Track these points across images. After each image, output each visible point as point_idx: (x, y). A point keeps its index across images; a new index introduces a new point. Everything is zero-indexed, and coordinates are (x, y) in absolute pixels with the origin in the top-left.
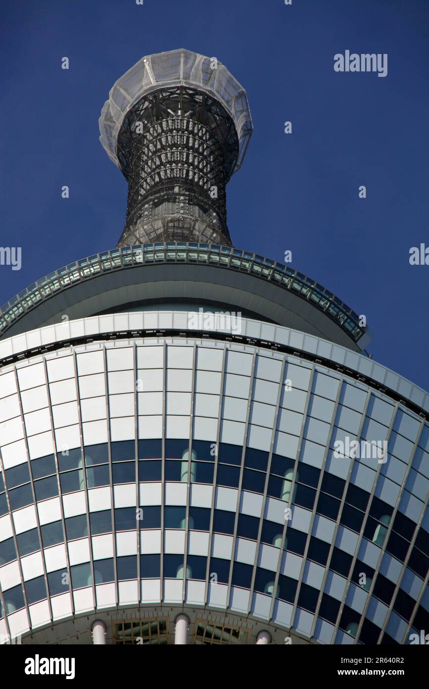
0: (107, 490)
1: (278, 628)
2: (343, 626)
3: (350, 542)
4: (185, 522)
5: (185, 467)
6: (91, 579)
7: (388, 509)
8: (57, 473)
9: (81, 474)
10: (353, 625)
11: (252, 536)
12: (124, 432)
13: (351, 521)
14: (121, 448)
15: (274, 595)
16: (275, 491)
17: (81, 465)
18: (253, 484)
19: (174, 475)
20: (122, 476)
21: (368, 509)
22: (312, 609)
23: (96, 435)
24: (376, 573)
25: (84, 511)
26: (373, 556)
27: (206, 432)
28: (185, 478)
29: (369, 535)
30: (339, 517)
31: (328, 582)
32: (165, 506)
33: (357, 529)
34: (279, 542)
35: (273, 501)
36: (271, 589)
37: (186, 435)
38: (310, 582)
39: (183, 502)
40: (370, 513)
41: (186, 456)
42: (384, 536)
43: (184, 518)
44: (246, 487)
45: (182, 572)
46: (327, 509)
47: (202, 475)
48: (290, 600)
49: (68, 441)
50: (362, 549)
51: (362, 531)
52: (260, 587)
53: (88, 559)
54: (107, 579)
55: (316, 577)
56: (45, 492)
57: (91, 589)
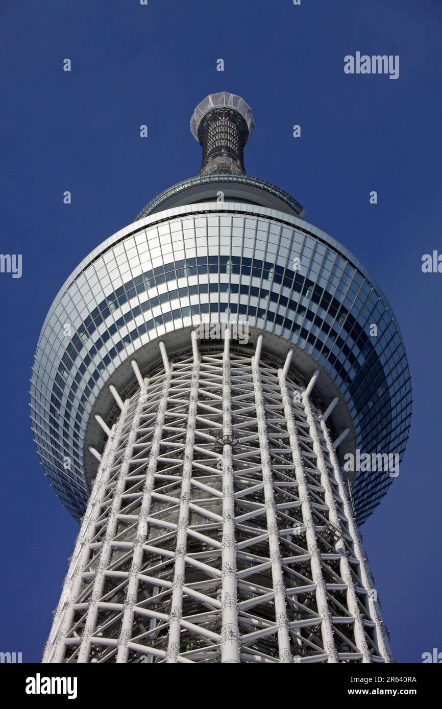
0: (196, 277)
1: (267, 332)
2: (293, 331)
3: (297, 297)
4: (228, 290)
5: (228, 267)
6: (190, 313)
7: (312, 283)
8: (175, 270)
9: (185, 270)
10: (297, 330)
11: (256, 295)
12: (202, 253)
13: (297, 288)
14: (201, 260)
15: (265, 319)
16: (266, 277)
17: (185, 267)
18: (256, 274)
19: (223, 270)
20: (202, 271)
21: (304, 283)
22: (281, 324)
23: (191, 254)
24: (307, 309)
25: (186, 286)
26: (306, 303)
27: (237, 253)
28: (228, 272)
29: (304, 294)
30: (292, 287)
31: (287, 313)
32: (220, 284)
33: (299, 292)
34: (267, 297)
35: (265, 281)
36: (264, 316)
37: (228, 254)
38: (280, 313)
39: (228, 282)
40: (305, 285)
41: (228, 263)
42: (310, 294)
43: (228, 288)
44: (253, 275)
45: (227, 310)
46: (287, 284)
47: (235, 270)
48: (272, 320)
49: (180, 257)
50: (301, 300)
51: (301, 292)
52: (260, 316)
53: (189, 305)
54: (196, 313)
55: (283, 311)
56: (171, 277)
57: (190, 317)
